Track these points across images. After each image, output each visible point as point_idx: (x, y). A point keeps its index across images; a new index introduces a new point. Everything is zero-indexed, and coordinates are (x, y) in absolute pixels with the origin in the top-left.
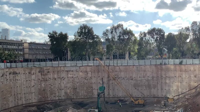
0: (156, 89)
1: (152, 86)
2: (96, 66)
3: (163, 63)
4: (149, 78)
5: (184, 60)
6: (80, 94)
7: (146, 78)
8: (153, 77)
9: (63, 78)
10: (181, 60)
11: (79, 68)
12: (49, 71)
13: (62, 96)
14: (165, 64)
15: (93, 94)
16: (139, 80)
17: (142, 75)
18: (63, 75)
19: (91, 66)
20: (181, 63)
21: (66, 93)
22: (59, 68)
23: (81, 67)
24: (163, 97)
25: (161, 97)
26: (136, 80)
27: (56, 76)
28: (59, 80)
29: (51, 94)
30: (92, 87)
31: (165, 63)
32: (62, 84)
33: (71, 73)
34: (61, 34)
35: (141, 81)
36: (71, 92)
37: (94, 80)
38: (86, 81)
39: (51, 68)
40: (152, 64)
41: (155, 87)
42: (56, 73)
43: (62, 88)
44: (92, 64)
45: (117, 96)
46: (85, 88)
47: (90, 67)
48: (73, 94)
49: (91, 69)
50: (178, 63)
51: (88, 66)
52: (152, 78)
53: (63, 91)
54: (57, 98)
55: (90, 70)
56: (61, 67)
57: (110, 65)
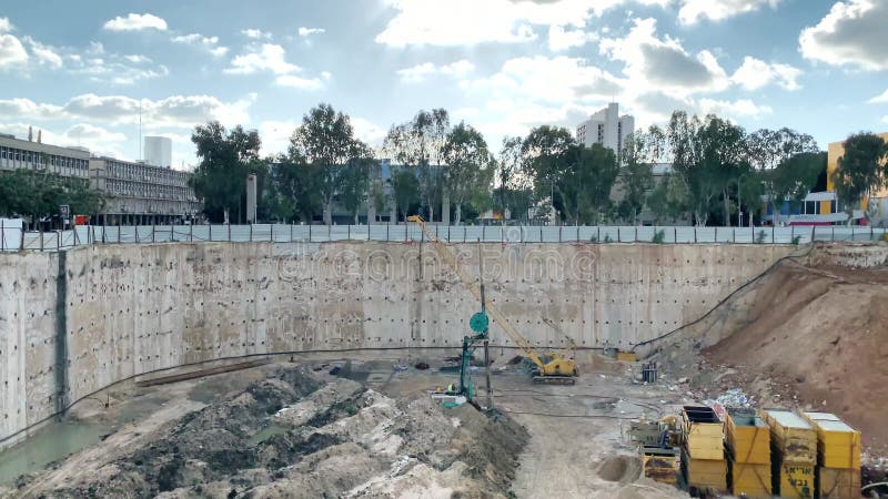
0: (578, 320)
1: (563, 311)
2: (380, 242)
3: (602, 238)
4: (556, 286)
5: (669, 230)
6: (320, 338)
7: (546, 285)
8: (568, 282)
9: (265, 283)
10: (659, 229)
11: (320, 248)
12: (221, 256)
13: (258, 341)
14: (607, 240)
15: (363, 337)
16: (521, 292)
17: (532, 274)
18: (266, 270)
19: (361, 242)
20: (658, 239)
21: (271, 333)
22: (254, 248)
23: (326, 246)
24: (598, 346)
25: (593, 346)
26: (514, 292)
27: (241, 276)
28: (252, 287)
29: (224, 336)
30: (360, 314)
31: (607, 238)
32: (260, 302)
33: (292, 264)
34: (239, 134)
35: (528, 293)
36: (287, 329)
37: (367, 290)
38: (340, 292)
39: (227, 247)
40: (563, 240)
41: (573, 313)
42: (242, 262)
43: (258, 318)
44: (364, 237)
45: (445, 345)
46: (337, 317)
47: (358, 247)
48: (294, 335)
49: (362, 252)
50: (650, 239)
51: (349, 241)
52: (563, 286)
53: (263, 327)
54: (242, 352)
55: (357, 256)
56: (259, 243)
57: (426, 238)
